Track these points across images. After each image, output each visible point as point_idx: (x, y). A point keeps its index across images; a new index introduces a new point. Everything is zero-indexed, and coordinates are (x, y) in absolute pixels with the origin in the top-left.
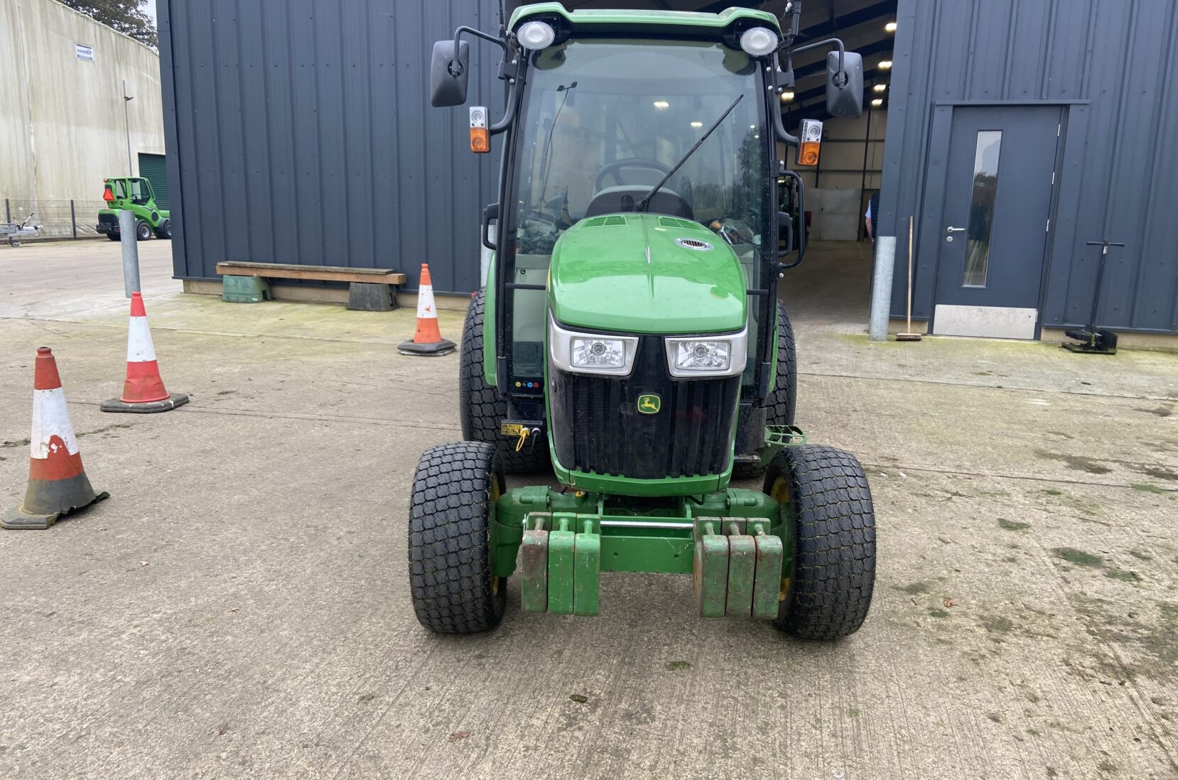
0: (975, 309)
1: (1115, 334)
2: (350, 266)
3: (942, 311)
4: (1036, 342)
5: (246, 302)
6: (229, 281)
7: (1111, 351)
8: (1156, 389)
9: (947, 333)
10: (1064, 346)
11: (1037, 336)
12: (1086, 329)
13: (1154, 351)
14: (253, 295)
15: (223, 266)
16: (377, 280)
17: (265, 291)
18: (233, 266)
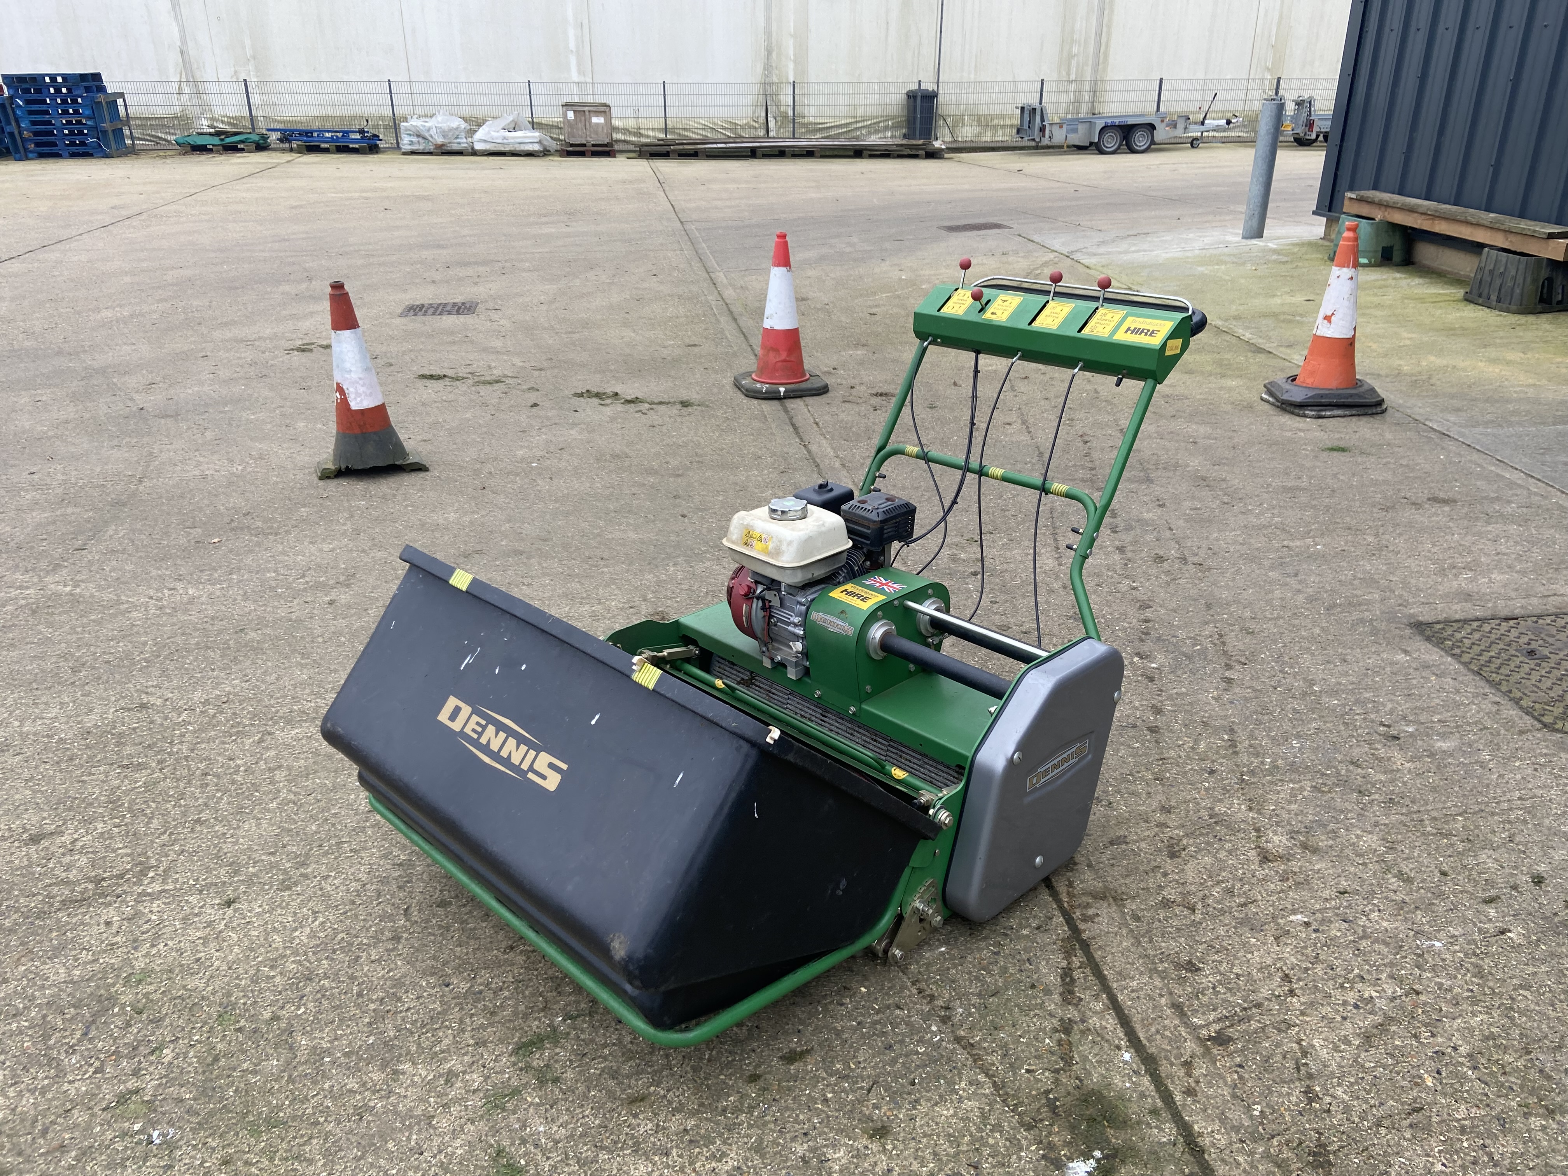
6: (1346, 223)
14: (1366, 255)
15: (1351, 199)
16: (1532, 248)
17: (1392, 247)
18: (1361, 200)
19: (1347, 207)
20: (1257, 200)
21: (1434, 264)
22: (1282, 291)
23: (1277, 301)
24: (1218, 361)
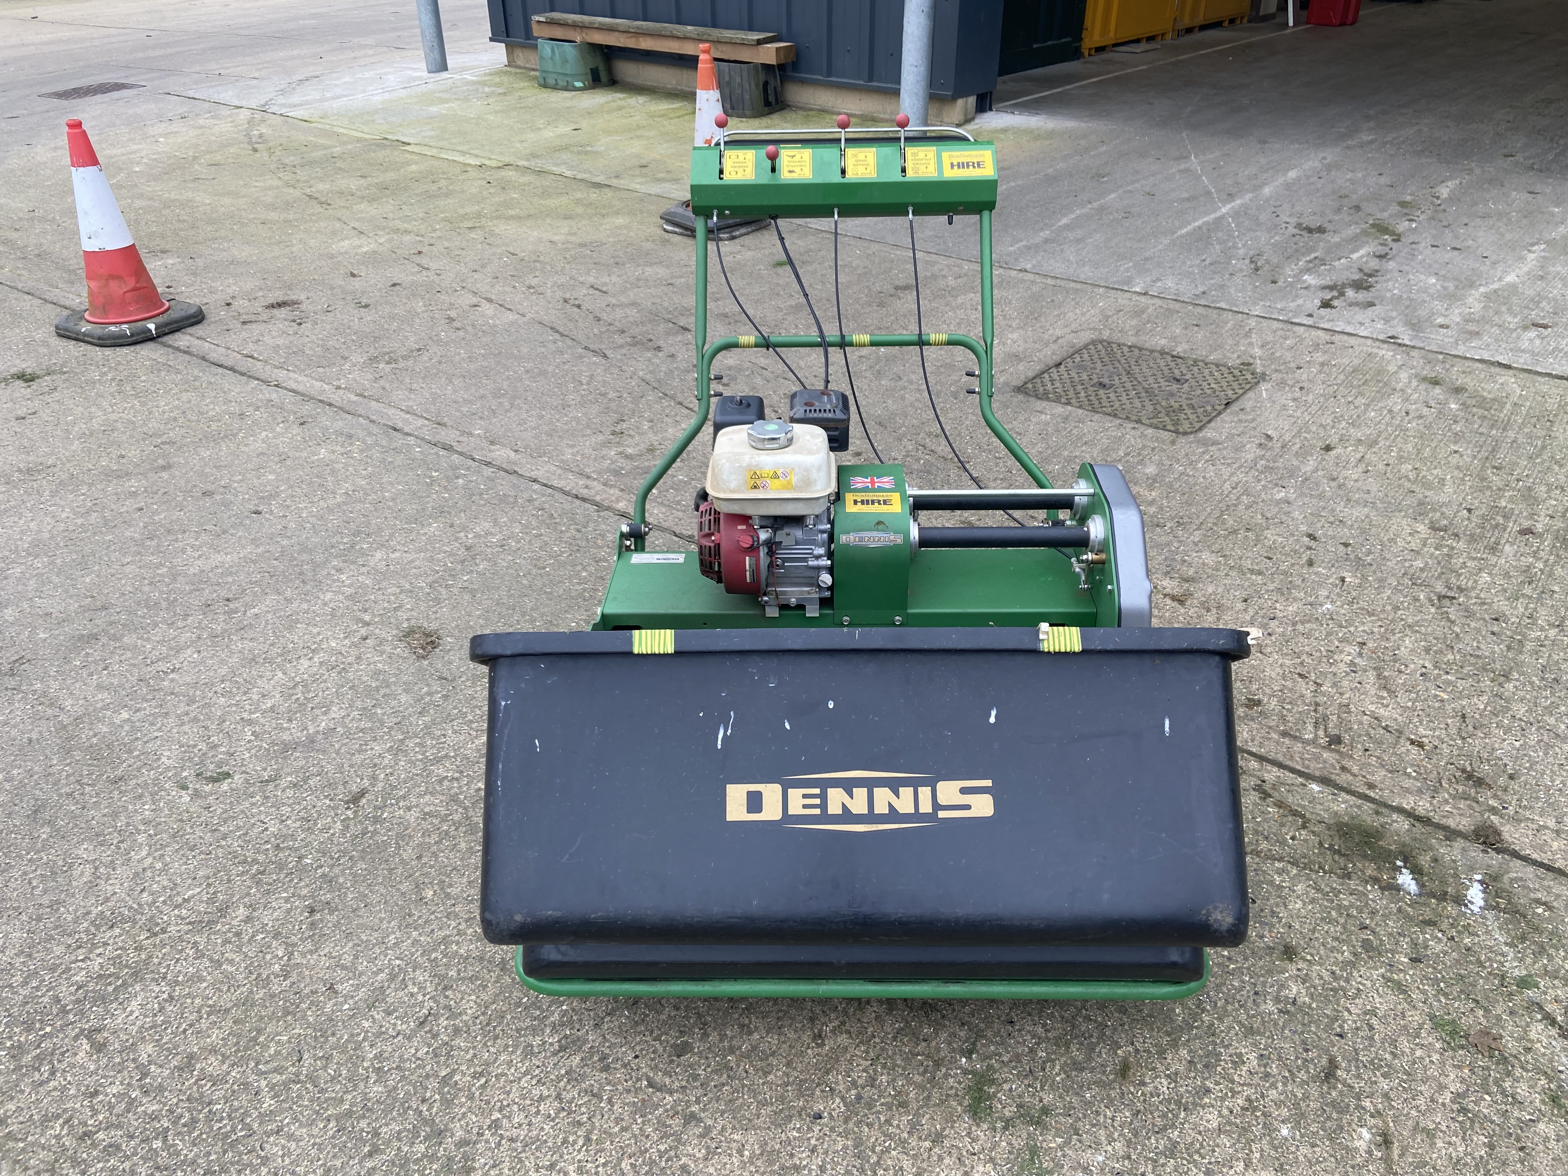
2: (714, 25)
5: (566, 89)
6: (546, 48)
14: (575, 77)
15: (539, 22)
16: (745, 55)
17: (597, 68)
18: (551, 23)
19: (536, 31)
20: (431, 31)
21: (639, 81)
22: (540, 123)
23: (548, 133)
24: (578, 202)
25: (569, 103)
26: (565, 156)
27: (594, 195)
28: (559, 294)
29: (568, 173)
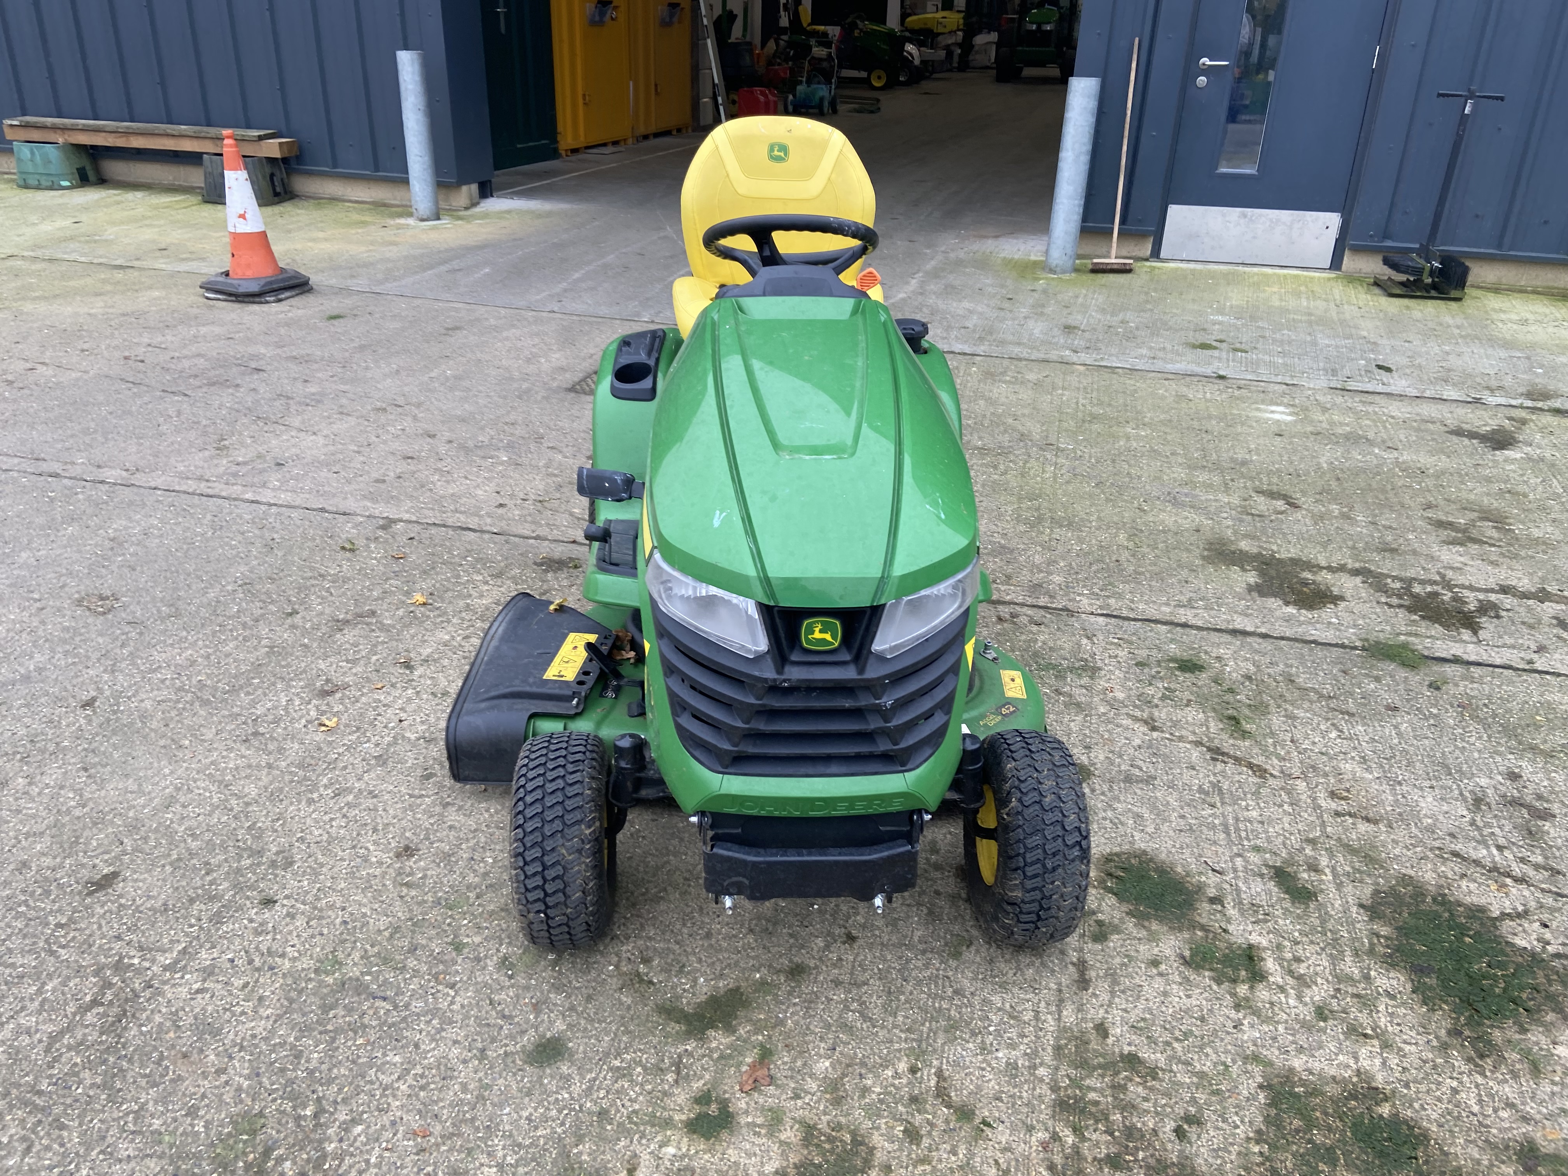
0: (1234, 213)
1: (1468, 263)
2: (209, 125)
3: (1177, 214)
4: (1332, 275)
5: (51, 188)
6: (23, 150)
7: (1454, 294)
8: (1508, 381)
9: (1184, 257)
10: (1377, 284)
11: (1336, 263)
12: (1419, 252)
13: (1534, 292)
15: (12, 126)
17: (83, 168)
18: (26, 126)
21: (131, 179)
22: (34, 218)
23: (47, 227)
24: (104, 281)
25: (61, 201)
26: (72, 245)
27: (119, 275)
28: (117, 354)
29: (83, 259)
